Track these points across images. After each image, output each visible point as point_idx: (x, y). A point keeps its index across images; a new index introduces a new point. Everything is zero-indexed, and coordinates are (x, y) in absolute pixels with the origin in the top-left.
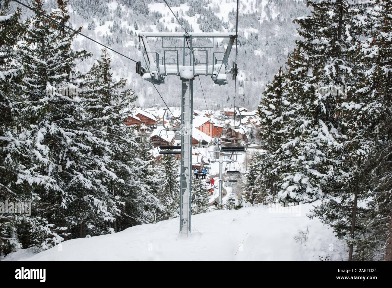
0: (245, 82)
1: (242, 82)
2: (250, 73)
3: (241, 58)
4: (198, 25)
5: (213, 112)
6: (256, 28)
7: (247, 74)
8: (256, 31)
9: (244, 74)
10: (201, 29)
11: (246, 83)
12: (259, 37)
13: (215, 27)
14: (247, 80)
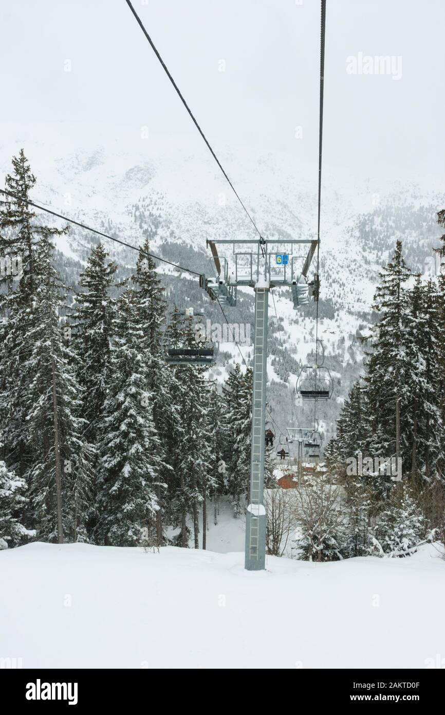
0: (325, 433)
1: (323, 433)
2: (332, 424)
3: (322, 405)
4: (273, 367)
5: (289, 467)
6: (338, 372)
7: (328, 424)
8: (338, 375)
9: (324, 425)
10: (276, 372)
11: (327, 435)
12: (341, 382)
13: (292, 370)
14: (328, 431)
